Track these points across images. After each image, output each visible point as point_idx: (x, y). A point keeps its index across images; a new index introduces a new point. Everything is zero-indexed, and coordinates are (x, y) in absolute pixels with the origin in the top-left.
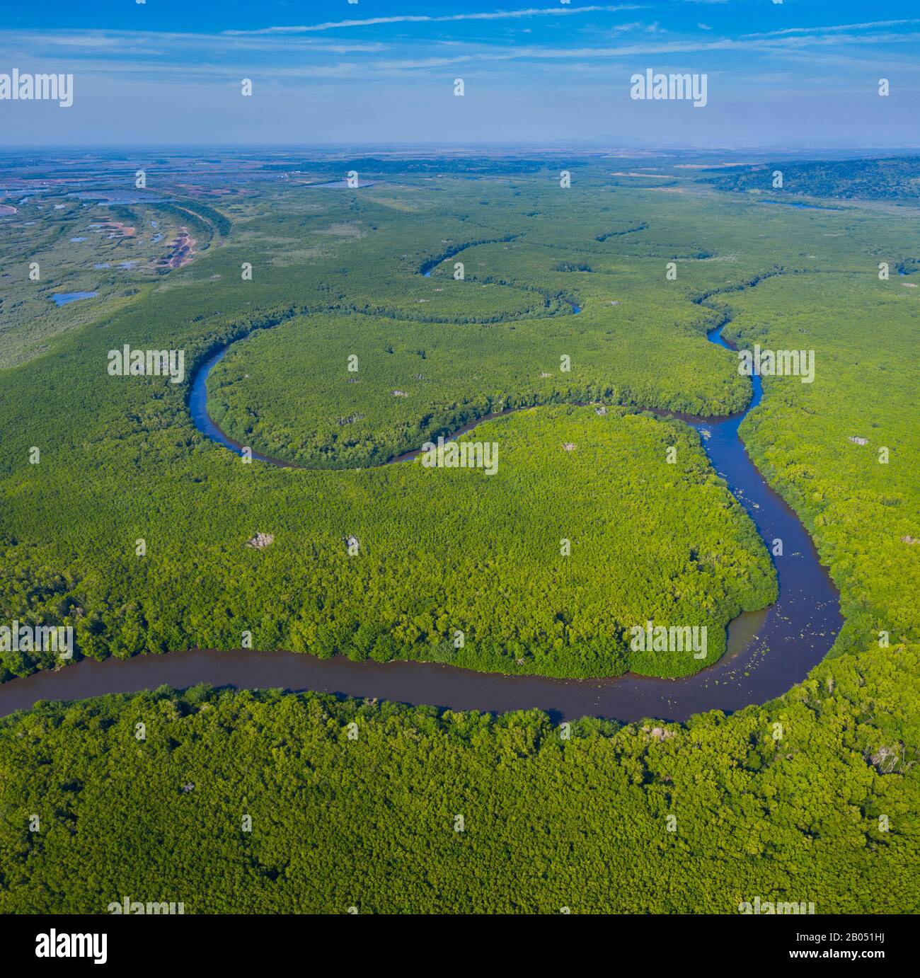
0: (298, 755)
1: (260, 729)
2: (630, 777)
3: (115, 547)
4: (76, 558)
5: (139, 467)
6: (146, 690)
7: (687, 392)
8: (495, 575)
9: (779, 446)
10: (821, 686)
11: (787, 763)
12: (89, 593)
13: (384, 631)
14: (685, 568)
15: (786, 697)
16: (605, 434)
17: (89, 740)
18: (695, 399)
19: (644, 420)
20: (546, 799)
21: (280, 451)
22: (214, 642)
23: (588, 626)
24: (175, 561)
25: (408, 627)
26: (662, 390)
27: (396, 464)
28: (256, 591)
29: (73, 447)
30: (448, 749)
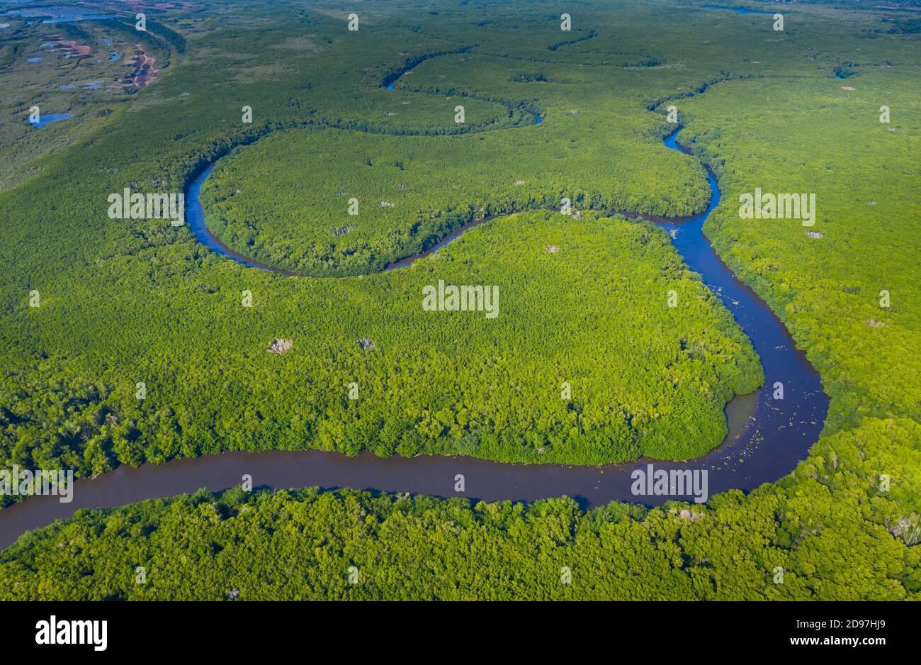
0: (341, 554)
1: (302, 529)
2: (670, 560)
3: (142, 357)
4: (107, 369)
5: (154, 281)
6: (185, 494)
7: (653, 195)
8: (505, 370)
9: (743, 242)
10: (827, 463)
11: (817, 538)
12: (123, 402)
13: (409, 427)
14: (677, 357)
15: (796, 474)
16: (583, 236)
17: (131, 548)
18: (661, 201)
19: (617, 223)
20: (593, 588)
21: (283, 262)
22: (246, 444)
23: (599, 414)
24: (201, 368)
25: (431, 421)
26: (629, 194)
27: (395, 270)
28: (283, 393)
29: (87, 264)
30: (488, 540)
